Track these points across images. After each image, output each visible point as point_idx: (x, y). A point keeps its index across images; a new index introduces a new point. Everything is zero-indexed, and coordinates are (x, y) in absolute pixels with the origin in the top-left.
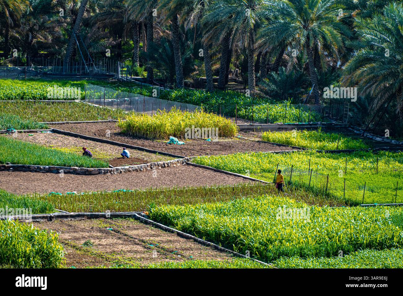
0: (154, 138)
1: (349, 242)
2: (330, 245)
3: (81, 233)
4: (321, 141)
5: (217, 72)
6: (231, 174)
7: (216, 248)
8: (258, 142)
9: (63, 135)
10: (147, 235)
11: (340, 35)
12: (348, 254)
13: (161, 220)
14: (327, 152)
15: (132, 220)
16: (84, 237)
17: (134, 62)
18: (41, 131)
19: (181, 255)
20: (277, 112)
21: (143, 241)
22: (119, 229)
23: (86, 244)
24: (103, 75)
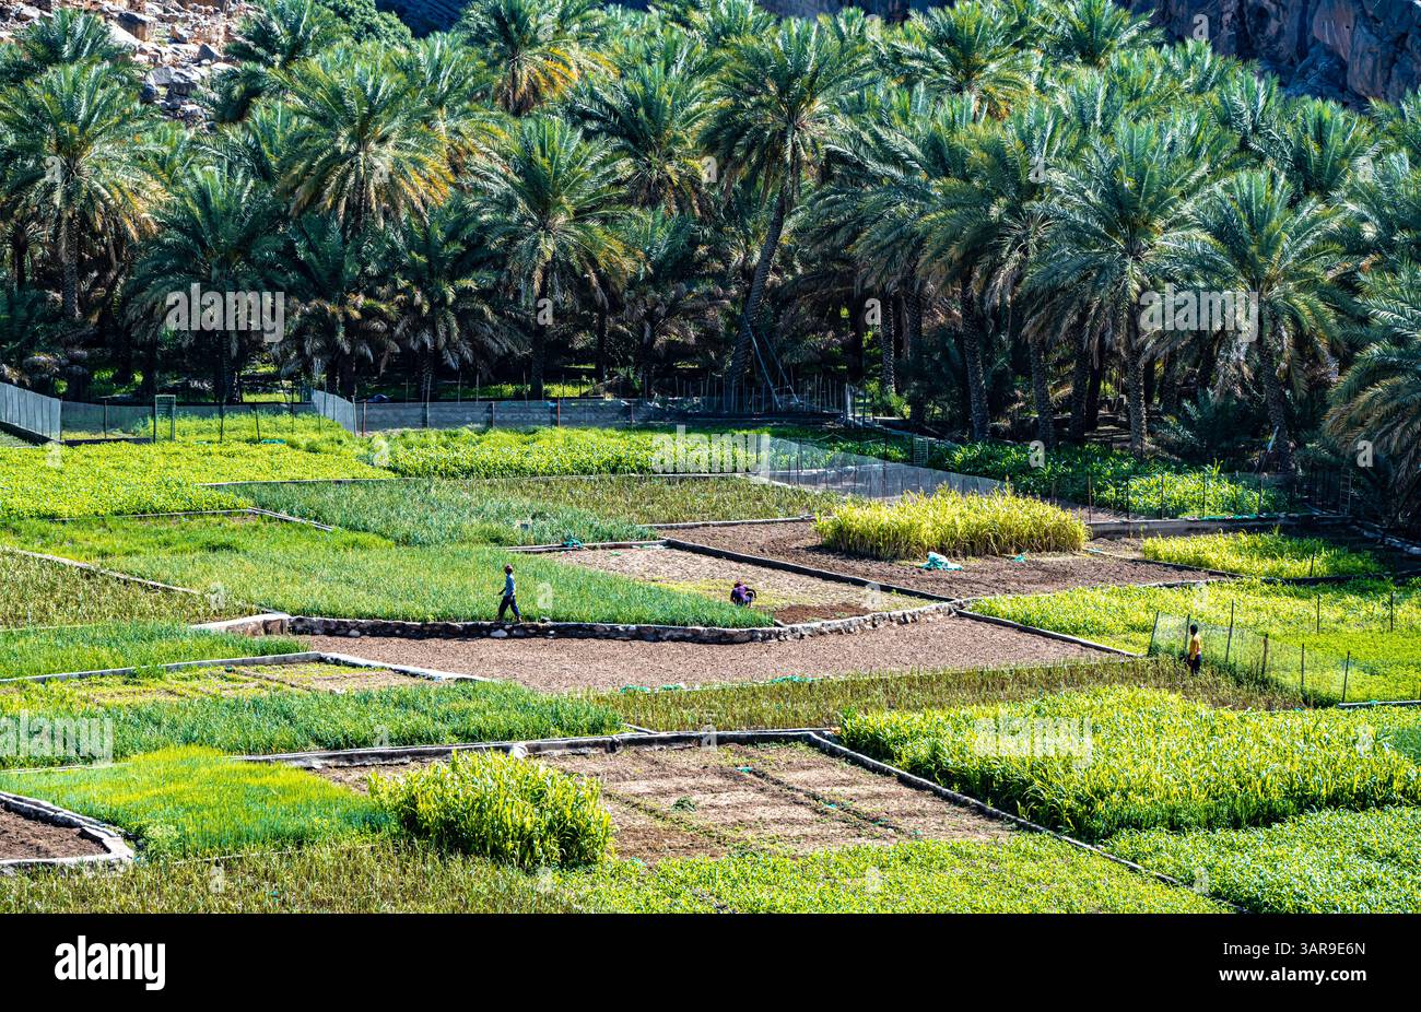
0: (895, 557)
1: (1286, 792)
2: (1242, 800)
3: (676, 779)
4: (1273, 557)
5: (1066, 404)
6: (1054, 637)
7: (980, 811)
8: (1133, 560)
9: (689, 554)
10: (826, 783)
11: (1332, 313)
12: (1282, 822)
13: (867, 746)
14: (1287, 581)
15: (802, 747)
16: (681, 790)
17: (883, 384)
18: (642, 546)
19: (896, 829)
20: (1186, 493)
21: (815, 797)
22: (767, 770)
23: (680, 805)
24: (813, 414)
